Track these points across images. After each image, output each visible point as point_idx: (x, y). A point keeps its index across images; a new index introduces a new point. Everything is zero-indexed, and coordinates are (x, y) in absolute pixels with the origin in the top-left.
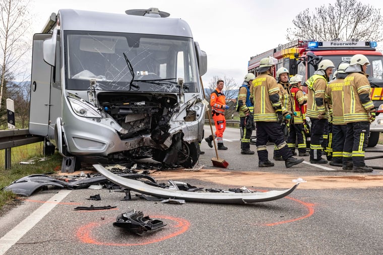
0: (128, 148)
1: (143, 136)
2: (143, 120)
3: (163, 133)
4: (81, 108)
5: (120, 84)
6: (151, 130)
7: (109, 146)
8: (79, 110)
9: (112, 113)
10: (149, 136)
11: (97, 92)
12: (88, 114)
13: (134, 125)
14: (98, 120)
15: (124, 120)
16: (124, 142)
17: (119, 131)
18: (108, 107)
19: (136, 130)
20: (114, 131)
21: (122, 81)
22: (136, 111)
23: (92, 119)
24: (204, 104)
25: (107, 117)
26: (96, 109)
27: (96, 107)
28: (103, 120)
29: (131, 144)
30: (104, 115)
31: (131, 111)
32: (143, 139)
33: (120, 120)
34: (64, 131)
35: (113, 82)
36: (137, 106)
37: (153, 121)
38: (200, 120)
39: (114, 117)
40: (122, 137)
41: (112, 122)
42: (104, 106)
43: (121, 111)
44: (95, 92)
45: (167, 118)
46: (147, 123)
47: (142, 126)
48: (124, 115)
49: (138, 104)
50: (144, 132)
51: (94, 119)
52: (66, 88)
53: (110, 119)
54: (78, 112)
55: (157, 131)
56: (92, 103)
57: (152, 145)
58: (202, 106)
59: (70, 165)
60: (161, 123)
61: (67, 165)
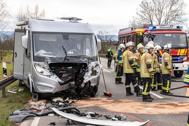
0: (64, 89)
1: (71, 83)
2: (71, 75)
3: (80, 81)
4: (41, 71)
5: (60, 58)
6: (75, 79)
7: (55, 89)
8: (40, 72)
9: (56, 73)
10: (74, 83)
11: (49, 63)
12: (45, 74)
13: (66, 78)
14: (50, 76)
15: (62, 76)
16: (62, 86)
17: (60, 81)
18: (54, 70)
19: (68, 80)
20: (57, 82)
21: (61, 57)
22: (68, 72)
23: (46, 76)
24: (100, 66)
25: (53, 75)
26: (48, 71)
27: (48, 70)
28: (52, 77)
29: (65, 87)
30: (52, 74)
31: (65, 72)
32: (71, 84)
33: (60, 76)
34: (32, 81)
35: (57, 58)
36: (68, 69)
37: (76, 75)
38: (98, 75)
39: (57, 75)
40: (61, 84)
41: (56, 77)
42: (52, 70)
43: (61, 72)
44: (48, 63)
45: (83, 74)
46: (73, 76)
47: (70, 78)
48: (62, 74)
49: (69, 68)
50: (71, 80)
51: (47, 76)
52: (34, 61)
53: (55, 76)
54: (39, 73)
55: (78, 80)
56: (46, 68)
57: (75, 87)
58: (99, 67)
59: (36, 98)
60: (79, 76)
61: (34, 98)
